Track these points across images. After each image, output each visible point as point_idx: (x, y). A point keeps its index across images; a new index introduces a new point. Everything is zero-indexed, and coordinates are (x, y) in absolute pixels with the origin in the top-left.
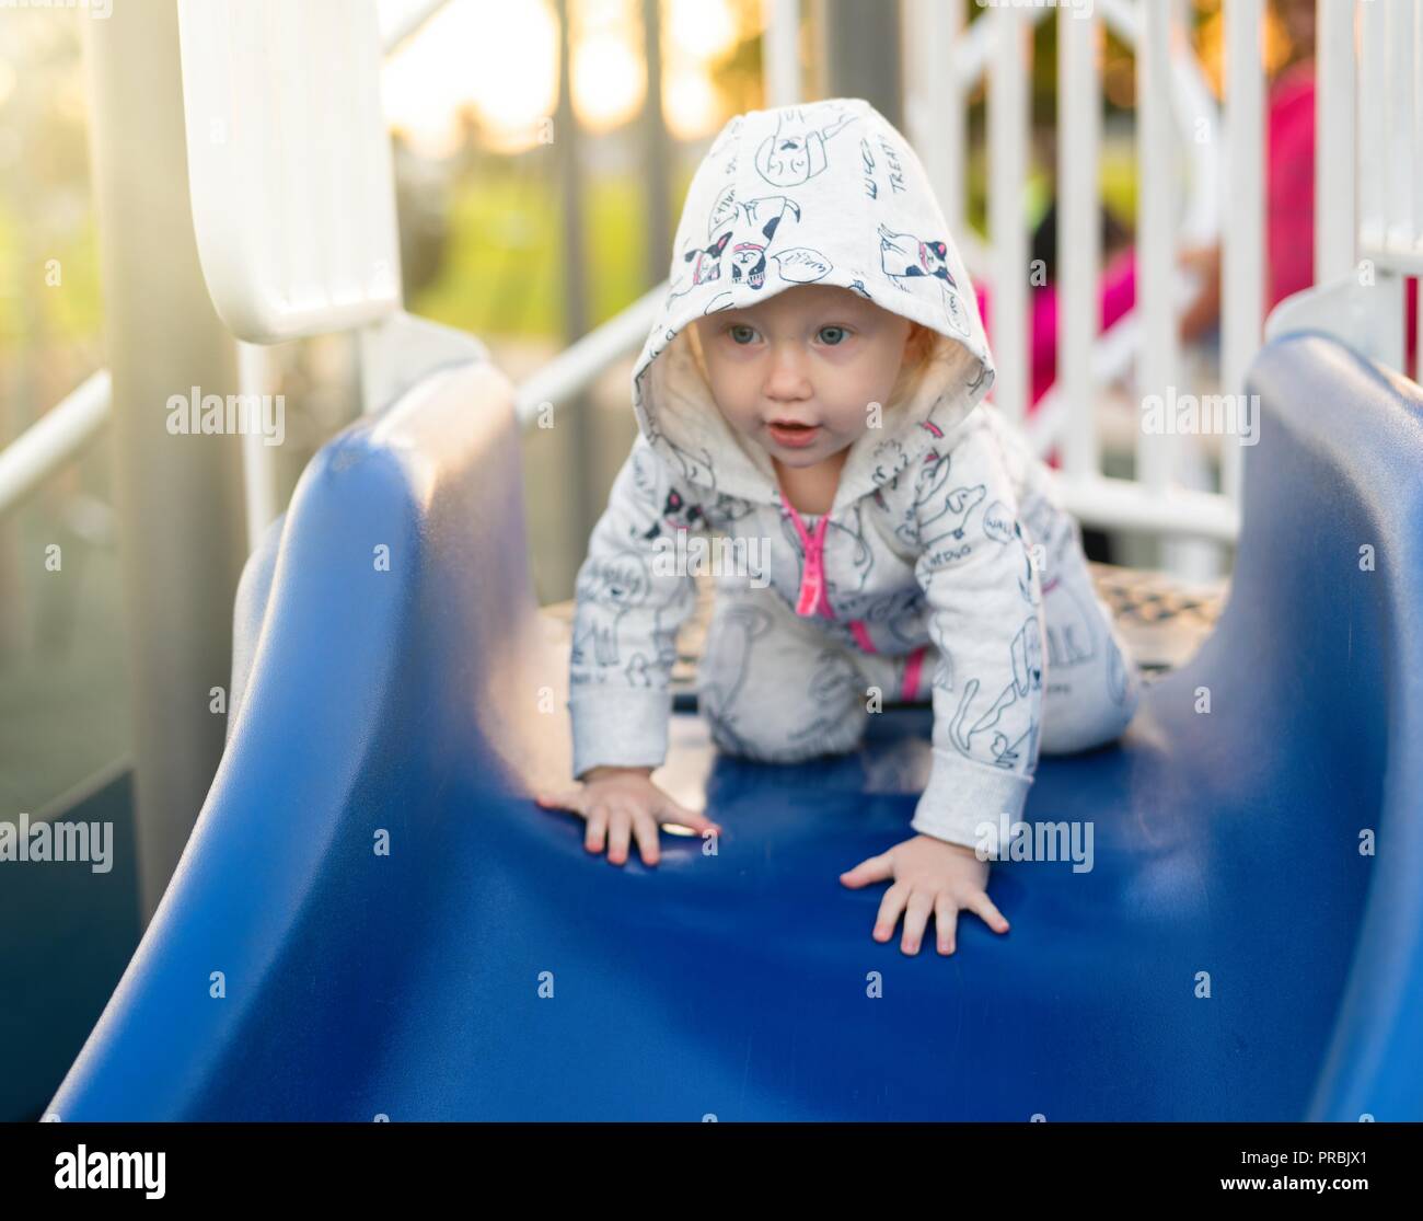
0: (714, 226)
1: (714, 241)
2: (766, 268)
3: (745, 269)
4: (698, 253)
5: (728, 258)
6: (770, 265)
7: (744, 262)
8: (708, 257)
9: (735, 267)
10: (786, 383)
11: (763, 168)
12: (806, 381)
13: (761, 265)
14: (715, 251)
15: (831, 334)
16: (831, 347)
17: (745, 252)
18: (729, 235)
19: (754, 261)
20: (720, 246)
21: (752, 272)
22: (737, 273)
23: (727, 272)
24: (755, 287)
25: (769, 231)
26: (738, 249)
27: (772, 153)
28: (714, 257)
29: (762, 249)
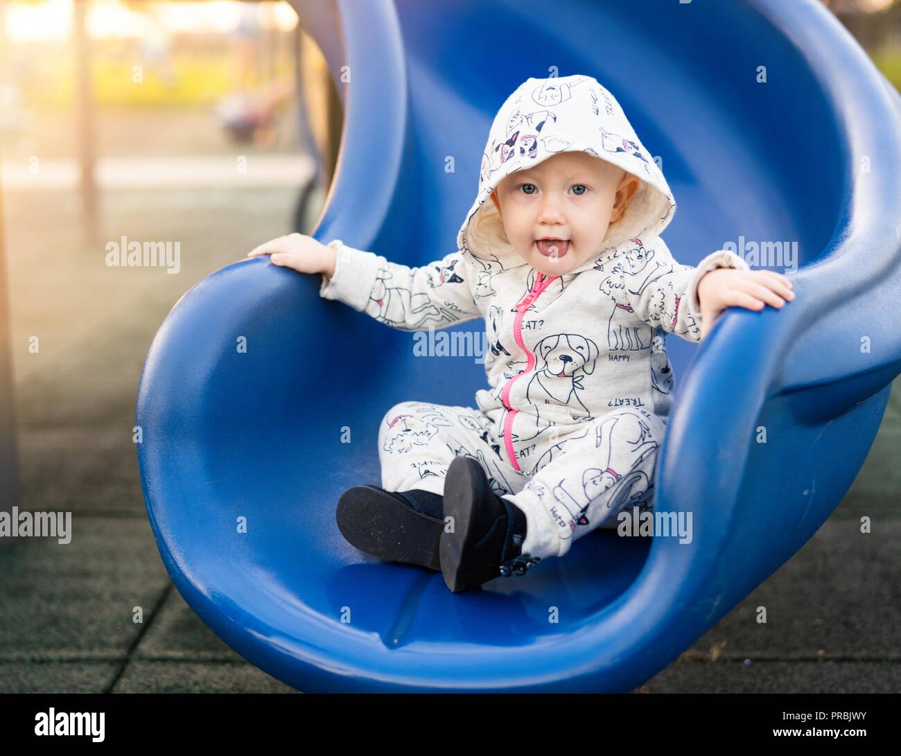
0: (509, 129)
1: (509, 138)
2: (537, 147)
3: (527, 149)
4: (501, 146)
5: (519, 144)
6: (539, 145)
7: (526, 145)
8: (507, 147)
9: (521, 148)
10: (551, 214)
11: (536, 98)
12: (562, 214)
13: (535, 146)
14: (511, 143)
15: (578, 189)
16: (579, 196)
17: (526, 140)
18: (518, 133)
19: (531, 144)
20: (513, 140)
21: (530, 150)
22: (523, 151)
23: (517, 151)
24: (533, 157)
25: (539, 128)
26: (522, 139)
27: (541, 91)
28: (511, 146)
29: (535, 137)
